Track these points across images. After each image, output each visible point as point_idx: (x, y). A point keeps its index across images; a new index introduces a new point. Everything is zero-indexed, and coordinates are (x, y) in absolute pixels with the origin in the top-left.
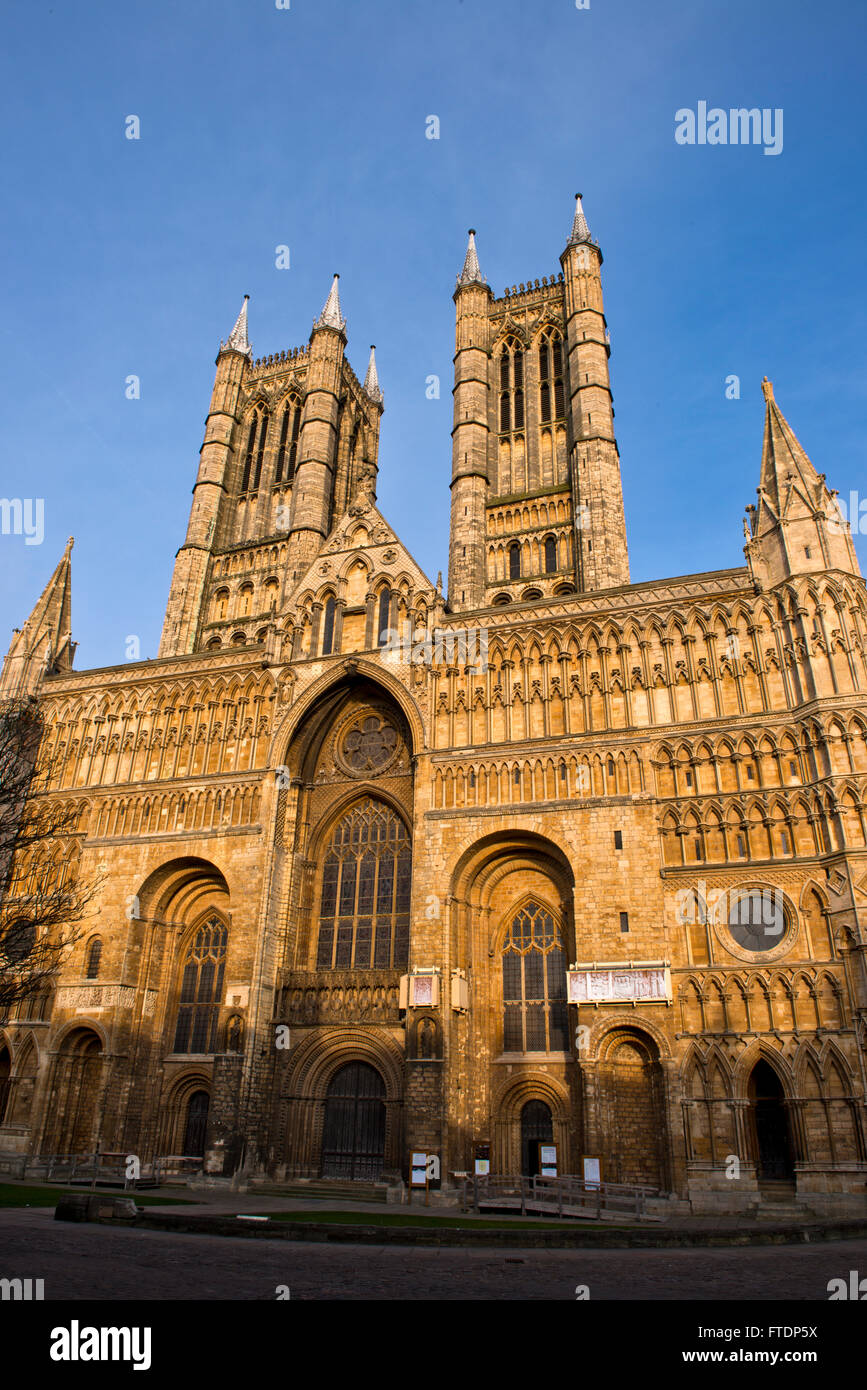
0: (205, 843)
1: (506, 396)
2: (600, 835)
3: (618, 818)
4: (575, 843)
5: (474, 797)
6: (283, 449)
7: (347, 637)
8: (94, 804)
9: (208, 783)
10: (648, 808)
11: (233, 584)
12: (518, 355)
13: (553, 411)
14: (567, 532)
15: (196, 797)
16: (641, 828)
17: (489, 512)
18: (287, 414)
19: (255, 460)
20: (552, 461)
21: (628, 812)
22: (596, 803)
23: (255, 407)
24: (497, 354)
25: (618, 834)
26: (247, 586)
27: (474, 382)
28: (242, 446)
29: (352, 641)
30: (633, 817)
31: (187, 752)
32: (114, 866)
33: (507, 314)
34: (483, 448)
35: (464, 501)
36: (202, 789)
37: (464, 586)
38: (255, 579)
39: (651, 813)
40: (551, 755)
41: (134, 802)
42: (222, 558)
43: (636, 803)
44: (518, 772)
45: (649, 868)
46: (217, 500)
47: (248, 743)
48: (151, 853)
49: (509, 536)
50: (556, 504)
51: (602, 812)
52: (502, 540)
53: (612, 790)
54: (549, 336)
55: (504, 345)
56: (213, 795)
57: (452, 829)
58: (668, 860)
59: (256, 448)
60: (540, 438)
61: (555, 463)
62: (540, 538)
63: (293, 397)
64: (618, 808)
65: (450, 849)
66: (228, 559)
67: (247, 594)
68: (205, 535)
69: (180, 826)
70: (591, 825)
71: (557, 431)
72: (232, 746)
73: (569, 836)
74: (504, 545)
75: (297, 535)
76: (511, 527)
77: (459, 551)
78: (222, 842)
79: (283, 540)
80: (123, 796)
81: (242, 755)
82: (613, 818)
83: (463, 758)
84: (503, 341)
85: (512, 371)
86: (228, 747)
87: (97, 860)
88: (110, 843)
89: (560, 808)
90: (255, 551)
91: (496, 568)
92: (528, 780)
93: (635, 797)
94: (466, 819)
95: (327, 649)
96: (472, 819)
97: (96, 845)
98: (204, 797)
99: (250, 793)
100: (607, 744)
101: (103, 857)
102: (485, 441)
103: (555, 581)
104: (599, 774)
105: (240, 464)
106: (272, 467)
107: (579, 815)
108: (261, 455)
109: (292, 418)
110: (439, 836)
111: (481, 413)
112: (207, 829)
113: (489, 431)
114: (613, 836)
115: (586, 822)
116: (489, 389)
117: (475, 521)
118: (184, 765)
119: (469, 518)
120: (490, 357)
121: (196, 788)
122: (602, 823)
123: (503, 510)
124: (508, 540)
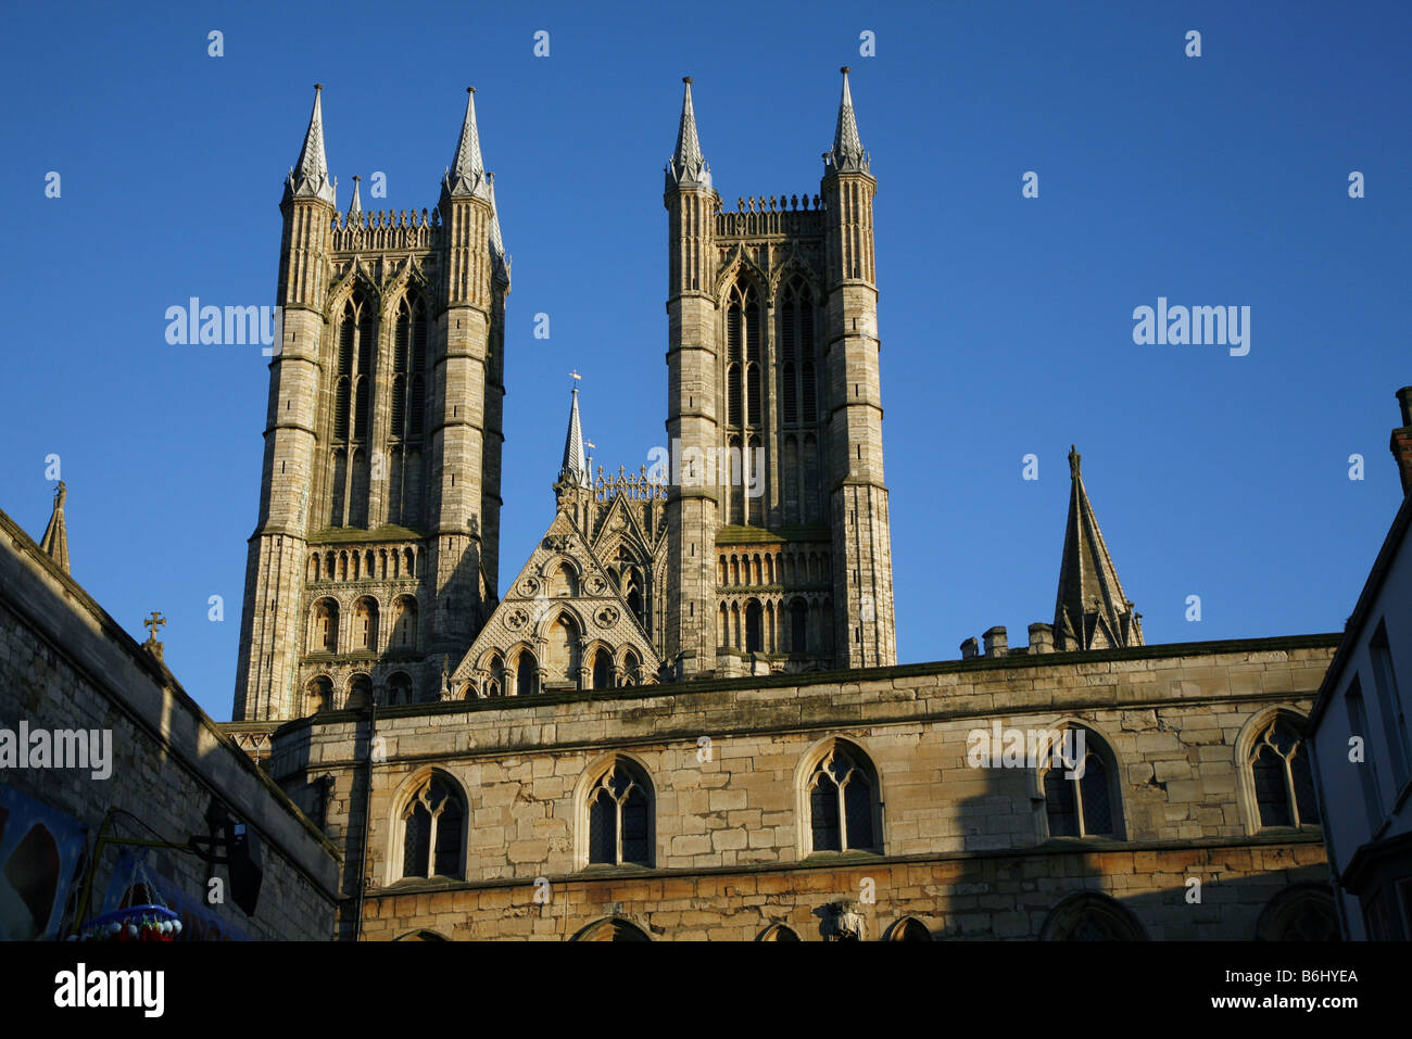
13: (800, 411)
14: (821, 601)
20: (797, 484)
49: (747, 592)
50: (808, 556)
52: (737, 596)
54: (796, 290)
61: (802, 490)
62: (786, 599)
71: (805, 442)
74: (740, 603)
91: (728, 633)
123: (739, 552)
124: (745, 598)
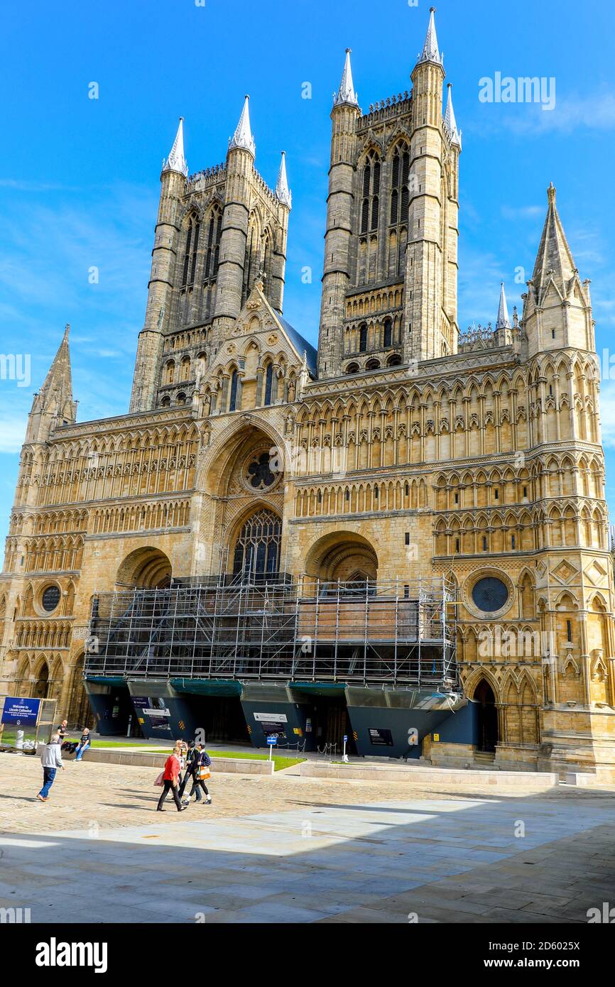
0: (157, 538)
1: (366, 202)
2: (396, 535)
3: (408, 524)
4: (380, 540)
5: (320, 509)
6: (210, 251)
7: (245, 399)
8: (90, 513)
9: (159, 499)
10: (427, 518)
11: (177, 358)
12: (377, 166)
14: (399, 315)
15: (151, 508)
16: (422, 531)
17: (347, 300)
18: (212, 221)
19: (191, 260)
21: (415, 520)
22: (395, 515)
23: (190, 216)
24: (360, 167)
25: (407, 535)
26: (186, 359)
27: (341, 193)
28: (181, 249)
29: (248, 401)
30: (418, 524)
31: (146, 479)
32: (104, 552)
33: (370, 129)
34: (345, 249)
35: (329, 292)
36: (155, 503)
37: (326, 359)
38: (191, 353)
39: (429, 520)
40: (369, 482)
41: (115, 512)
42: (170, 338)
43: (421, 514)
44: (347, 493)
45: (425, 557)
46: (164, 294)
47: (183, 472)
48: (125, 544)
49: (360, 319)
50: (394, 294)
51: (399, 520)
52: (355, 322)
53: (406, 505)
54: (400, 148)
55: (367, 157)
56: (162, 507)
57: (306, 530)
58: (437, 552)
59: (191, 250)
60: (388, 238)
62: (380, 320)
63: (216, 207)
64: (409, 518)
65: (304, 543)
66: (173, 338)
67: (187, 364)
68: (157, 321)
69: (143, 527)
70: (391, 529)
72: (173, 474)
73: (377, 535)
74: (356, 326)
75: (217, 320)
76: (362, 312)
77: (324, 332)
78: (167, 537)
79: (209, 324)
80: (107, 508)
81: (180, 480)
82: (405, 524)
83: (315, 484)
84: (366, 154)
85: (372, 180)
86: (170, 475)
87: (94, 548)
88: (101, 538)
89: (372, 517)
90: (191, 332)
91: (350, 344)
92: (354, 498)
93: (420, 510)
94: (314, 524)
95: (232, 408)
96: (318, 524)
97: (92, 539)
98: (157, 508)
99: (185, 506)
100: (405, 474)
101: (97, 547)
102: (347, 243)
103: (389, 353)
104: (399, 494)
105: (181, 263)
106: (202, 266)
107: (384, 522)
108: (195, 255)
109: (215, 225)
110: (298, 534)
111: (345, 219)
112: (159, 529)
113: (351, 233)
114: (404, 536)
115: (387, 526)
116: (353, 197)
117: (336, 308)
118: (144, 487)
119: (332, 306)
120: (355, 169)
121: (151, 502)
122: (398, 527)
123: (357, 298)
124: (360, 322)
